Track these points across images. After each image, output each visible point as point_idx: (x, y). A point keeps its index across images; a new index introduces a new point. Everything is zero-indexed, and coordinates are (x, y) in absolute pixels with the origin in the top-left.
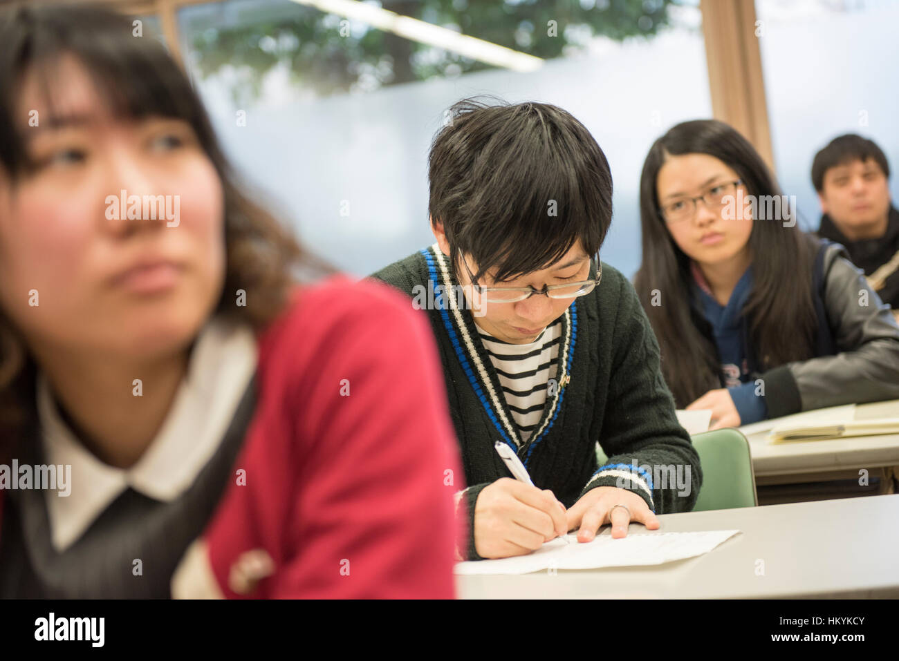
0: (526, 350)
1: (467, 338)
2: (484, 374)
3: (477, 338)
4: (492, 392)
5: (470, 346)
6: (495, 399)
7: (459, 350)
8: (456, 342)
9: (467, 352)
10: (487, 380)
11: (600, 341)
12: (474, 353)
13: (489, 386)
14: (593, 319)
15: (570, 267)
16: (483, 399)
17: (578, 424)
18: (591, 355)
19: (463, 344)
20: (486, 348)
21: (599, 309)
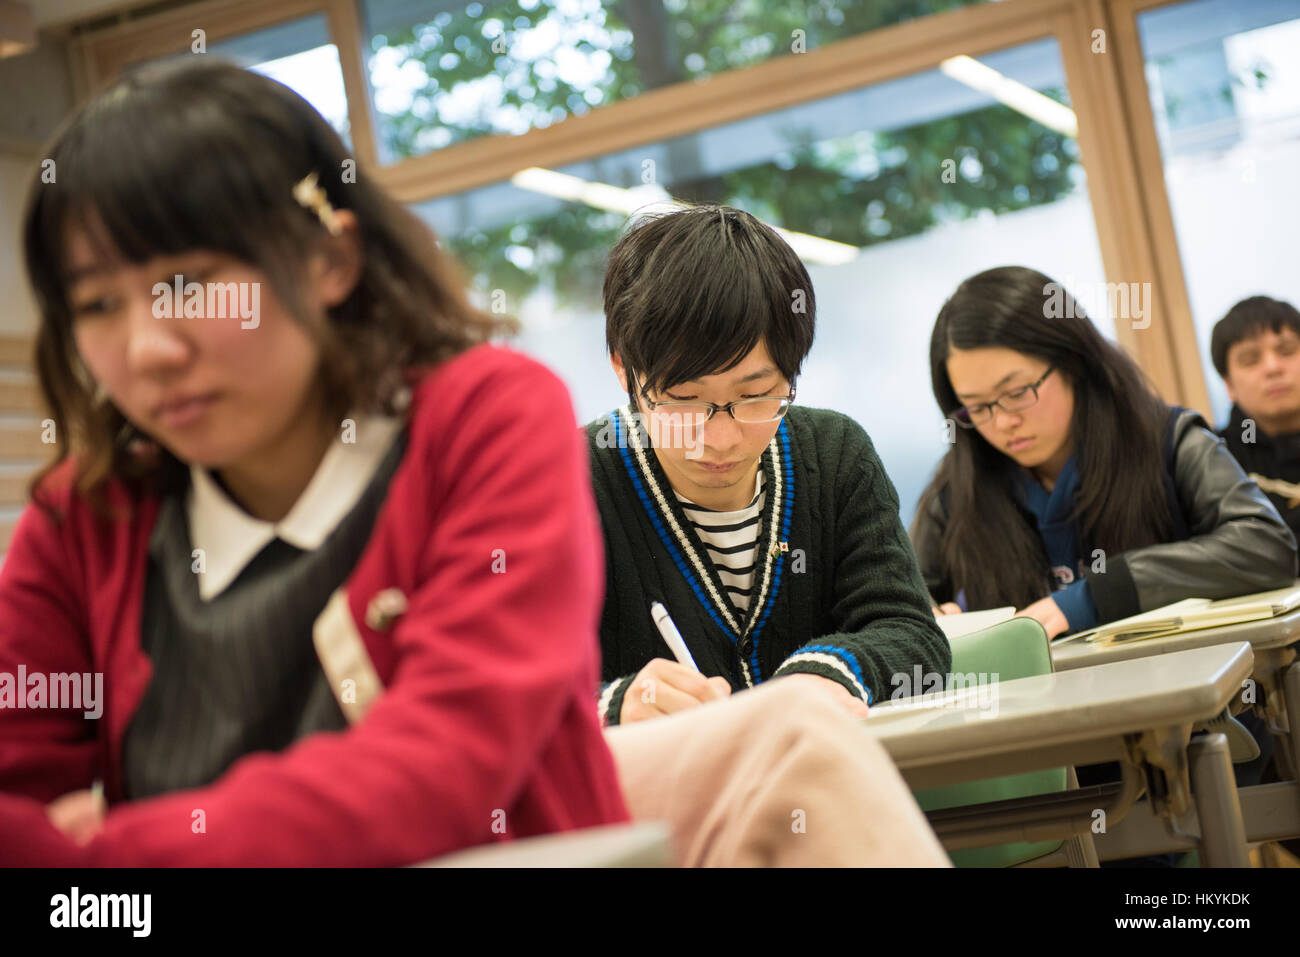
0: (739, 518)
1: (665, 508)
2: (690, 550)
3: (678, 508)
4: (703, 573)
5: (670, 517)
6: (708, 581)
7: (658, 523)
8: (652, 514)
9: (667, 525)
10: (694, 558)
11: (821, 494)
12: (675, 525)
13: (699, 565)
14: (813, 471)
15: (757, 380)
16: (691, 580)
17: (809, 598)
18: (812, 514)
19: (662, 516)
20: (689, 519)
21: (819, 462)
